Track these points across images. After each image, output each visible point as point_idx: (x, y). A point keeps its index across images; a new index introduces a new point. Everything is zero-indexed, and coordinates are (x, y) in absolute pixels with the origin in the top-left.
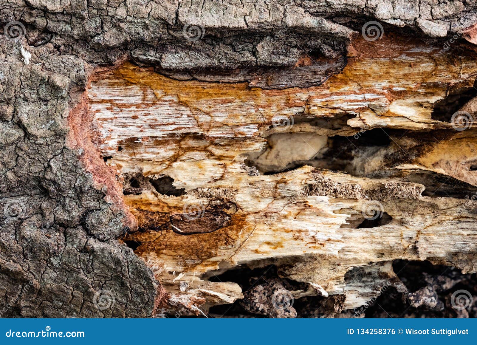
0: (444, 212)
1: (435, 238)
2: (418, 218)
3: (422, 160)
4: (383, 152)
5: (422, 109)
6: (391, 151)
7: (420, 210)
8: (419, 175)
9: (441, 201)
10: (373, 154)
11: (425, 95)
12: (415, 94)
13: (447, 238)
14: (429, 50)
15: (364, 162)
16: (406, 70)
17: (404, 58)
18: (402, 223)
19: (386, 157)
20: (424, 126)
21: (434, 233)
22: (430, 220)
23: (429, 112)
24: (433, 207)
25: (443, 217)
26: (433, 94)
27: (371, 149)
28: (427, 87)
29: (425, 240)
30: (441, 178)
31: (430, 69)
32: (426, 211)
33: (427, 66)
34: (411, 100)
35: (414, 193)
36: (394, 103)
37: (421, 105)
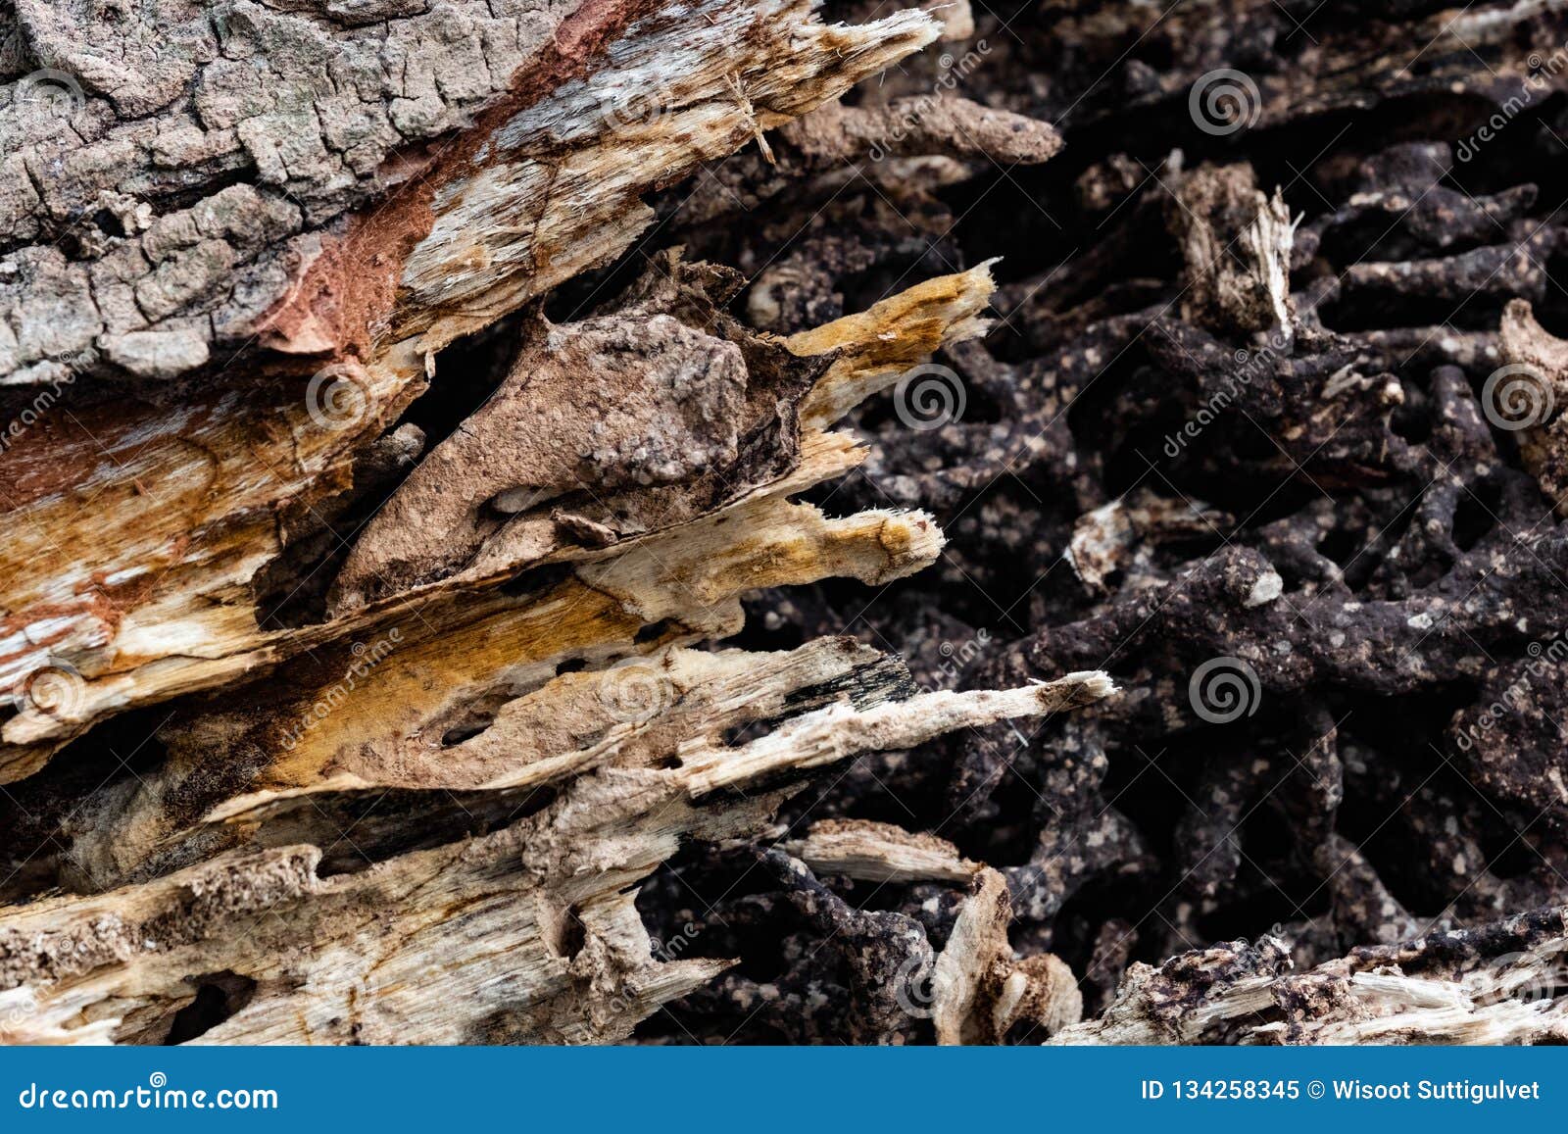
0: (404, 905)
1: (410, 996)
2: (335, 955)
3: (281, 769)
4: (154, 788)
5: (222, 613)
6: (179, 776)
7: (330, 925)
8: (288, 820)
9: (385, 874)
10: (127, 806)
11: (215, 564)
12: (183, 573)
13: (448, 981)
14: (176, 424)
15: (106, 840)
16: (127, 510)
17: (107, 474)
18: (291, 985)
19: (168, 799)
20: (247, 662)
21: (401, 980)
22: (374, 948)
23: (246, 611)
24: (369, 900)
25: (411, 923)
26: (237, 554)
27: (115, 795)
28: (212, 538)
29: (380, 1012)
30: (354, 803)
31: (199, 481)
32: (350, 922)
33: (189, 475)
34: (177, 599)
35: (291, 878)
36: (127, 623)
37: (212, 601)
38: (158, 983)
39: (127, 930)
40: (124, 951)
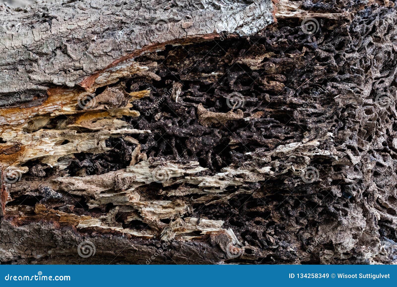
0: (84, 137)
1: (83, 146)
2: (77, 140)
3: (77, 122)
4: (65, 121)
5: (73, 108)
6: (67, 120)
7: (77, 138)
8: (75, 128)
9: (82, 134)
10: (63, 122)
11: (73, 103)
12: (70, 104)
13: (86, 145)
14: (72, 90)
15: (60, 125)
16: (66, 97)
17: (65, 93)
18: (72, 142)
19: (66, 122)
20: (73, 113)
21: (82, 144)
22: (80, 141)
23: (75, 108)
24: (81, 136)
25: (84, 139)
26: (75, 103)
27: (62, 120)
28: (73, 101)
29: (79, 146)
30: (81, 128)
31: (73, 96)
32: (79, 138)
33: (72, 95)
34: (69, 106)
35: (73, 133)
36: (64, 107)
37: (72, 106)
38: (60, 139)
39: (58, 134)
40: (57, 136)
